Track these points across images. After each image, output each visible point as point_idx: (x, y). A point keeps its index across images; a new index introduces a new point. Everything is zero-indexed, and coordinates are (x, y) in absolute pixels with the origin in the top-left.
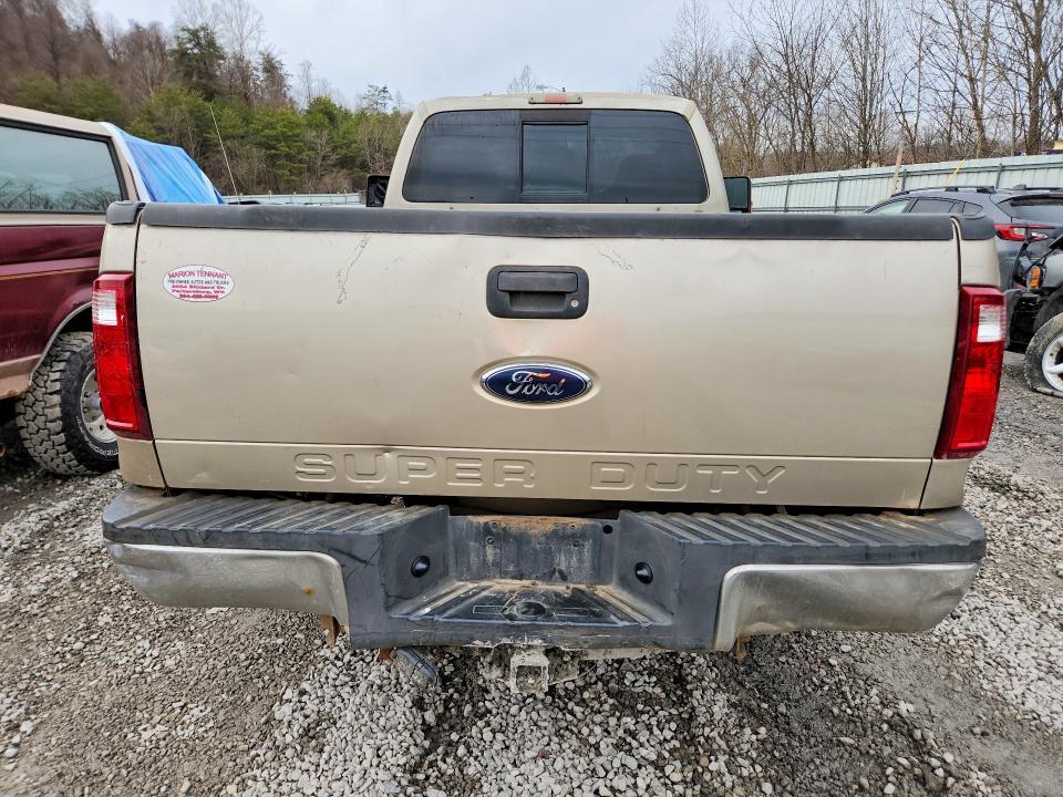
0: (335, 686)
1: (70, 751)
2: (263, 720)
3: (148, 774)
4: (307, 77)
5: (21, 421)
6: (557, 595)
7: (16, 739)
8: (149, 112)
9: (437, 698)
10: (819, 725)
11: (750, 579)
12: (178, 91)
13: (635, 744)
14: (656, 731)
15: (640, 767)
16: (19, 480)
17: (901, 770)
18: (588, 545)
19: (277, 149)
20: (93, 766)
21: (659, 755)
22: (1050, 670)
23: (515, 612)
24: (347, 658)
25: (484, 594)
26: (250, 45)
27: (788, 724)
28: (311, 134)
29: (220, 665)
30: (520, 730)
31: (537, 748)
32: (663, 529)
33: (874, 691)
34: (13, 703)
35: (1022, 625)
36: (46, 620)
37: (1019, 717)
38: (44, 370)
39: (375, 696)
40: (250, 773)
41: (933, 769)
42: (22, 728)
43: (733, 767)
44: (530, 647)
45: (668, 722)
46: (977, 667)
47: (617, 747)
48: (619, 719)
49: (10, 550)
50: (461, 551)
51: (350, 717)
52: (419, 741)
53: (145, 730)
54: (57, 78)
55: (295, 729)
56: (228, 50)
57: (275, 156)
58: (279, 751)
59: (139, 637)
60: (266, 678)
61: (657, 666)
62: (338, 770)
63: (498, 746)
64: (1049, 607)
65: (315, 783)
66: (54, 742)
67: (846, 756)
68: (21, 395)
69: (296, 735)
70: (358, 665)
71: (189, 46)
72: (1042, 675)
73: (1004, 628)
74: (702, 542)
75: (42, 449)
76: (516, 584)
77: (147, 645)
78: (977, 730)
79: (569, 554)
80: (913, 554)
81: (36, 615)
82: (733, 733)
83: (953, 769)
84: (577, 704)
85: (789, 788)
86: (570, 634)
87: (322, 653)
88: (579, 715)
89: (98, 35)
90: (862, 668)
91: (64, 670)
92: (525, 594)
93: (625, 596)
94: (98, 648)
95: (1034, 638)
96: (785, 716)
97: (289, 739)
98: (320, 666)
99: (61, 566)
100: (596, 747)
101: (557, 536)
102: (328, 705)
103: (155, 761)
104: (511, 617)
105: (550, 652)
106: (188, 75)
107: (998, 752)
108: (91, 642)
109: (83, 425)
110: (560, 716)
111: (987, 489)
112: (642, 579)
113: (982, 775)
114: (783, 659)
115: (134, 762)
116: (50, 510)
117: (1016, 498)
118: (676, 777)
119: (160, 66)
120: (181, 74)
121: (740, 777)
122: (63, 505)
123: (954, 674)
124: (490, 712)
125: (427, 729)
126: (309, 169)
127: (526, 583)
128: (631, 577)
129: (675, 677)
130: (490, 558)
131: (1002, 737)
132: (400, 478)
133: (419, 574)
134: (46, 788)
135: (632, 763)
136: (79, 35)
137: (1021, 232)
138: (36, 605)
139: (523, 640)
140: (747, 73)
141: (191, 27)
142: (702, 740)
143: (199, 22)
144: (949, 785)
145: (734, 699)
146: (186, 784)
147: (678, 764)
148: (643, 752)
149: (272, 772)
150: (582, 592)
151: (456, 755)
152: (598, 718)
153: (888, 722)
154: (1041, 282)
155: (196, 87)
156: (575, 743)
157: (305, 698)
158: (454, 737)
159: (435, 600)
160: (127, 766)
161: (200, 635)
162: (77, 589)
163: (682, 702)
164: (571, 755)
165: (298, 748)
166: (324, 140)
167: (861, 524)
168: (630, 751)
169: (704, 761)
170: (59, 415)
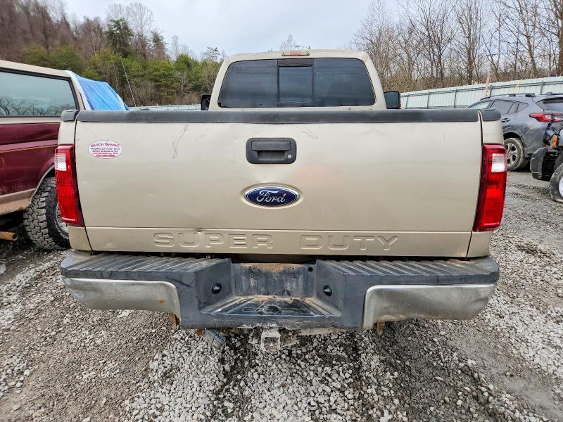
0: (180, 353)
1: (48, 384)
2: (144, 369)
3: (86, 395)
4: (175, 44)
5: (26, 222)
6: (286, 302)
7: (22, 379)
8: (94, 64)
9: (231, 358)
10: (426, 371)
11: (379, 292)
12: (109, 53)
13: (330, 380)
14: (342, 374)
15: (332, 391)
16: (26, 252)
17: (466, 393)
18: (301, 278)
19: (161, 82)
20: (59, 391)
21: (342, 386)
22: (549, 344)
23: (263, 310)
24: (187, 338)
25: (249, 302)
26: (146, 28)
27: (410, 371)
28: (178, 74)
29: (123, 343)
30: (272, 373)
31: (280, 382)
32: (336, 268)
33: (455, 354)
34: (20, 361)
35: (536, 321)
36: (37, 321)
37: (530, 367)
38: (37, 197)
39: (200, 357)
40: (137, 395)
41: (483, 393)
42: (25, 373)
43: (379, 392)
44: (271, 328)
45: (348, 369)
46: (511, 342)
47: (321, 382)
48: (323, 368)
49: (20, 287)
50: (237, 281)
51: (187, 367)
52: (221, 379)
53: (85, 374)
54: (47, 48)
55: (159, 373)
56: (135, 31)
57: (160, 86)
58: (151, 383)
59: (83, 329)
60: (146, 349)
61: (344, 342)
62: (180, 393)
63: (261, 381)
64: (552, 312)
65: (168, 399)
66: (40, 380)
67: (439, 386)
68: (26, 208)
69: (160, 376)
70: (192, 342)
71: (114, 29)
72: (544, 346)
73: (527, 323)
74: (354, 274)
75: (36, 236)
76: (265, 298)
77: (87, 333)
78: (508, 374)
79: (291, 282)
80: (461, 279)
81: (32, 319)
82: (380, 375)
83: (493, 393)
84: (302, 361)
85: (407, 402)
86: (290, 321)
87: (174, 336)
88: (303, 366)
89: (68, 25)
90: (450, 343)
91: (46, 345)
92: (270, 302)
93: (319, 302)
94: (63, 335)
95: (542, 328)
96: (409, 367)
97: (156, 378)
98: (173, 343)
99: (46, 294)
100: (311, 382)
101: (286, 273)
102: (176, 362)
103: (90, 389)
104: (261, 313)
105: (282, 330)
106: (114, 44)
107: (518, 385)
108: (60, 332)
109: (57, 224)
110: (293, 366)
111: (524, 252)
112: (327, 294)
113: (508, 396)
114: (410, 338)
115: (79, 389)
116: (41, 267)
117: (540, 257)
118: (350, 396)
119: (100, 40)
120: (111, 44)
121: (383, 396)
122: (47, 265)
123: (498, 346)
124: (258, 365)
125: (225, 373)
126: (177, 92)
127: (270, 297)
128: (322, 293)
129: (353, 348)
130: (252, 285)
131: (521, 377)
132: (206, 244)
133: (216, 292)
134: (36, 402)
135: (328, 390)
136: (58, 25)
137: (549, 117)
138: (33, 314)
139: (267, 324)
140: (407, 36)
141: (115, 19)
142: (364, 378)
143: (120, 17)
144: (490, 400)
145: (382, 358)
146: (105, 400)
147: (351, 390)
148: (334, 384)
149: (147, 394)
150: (298, 301)
151: (239, 386)
152: (312, 368)
153: (461, 370)
154: (557, 144)
155: (119, 50)
156: (300, 379)
157: (165, 358)
158: (239, 377)
159: (224, 305)
160: (76, 391)
161: (114, 328)
162: (54, 306)
163: (355, 360)
164: (297, 386)
165: (161, 382)
166: (185, 76)
167: (436, 265)
168: (328, 383)
169: (364, 388)
170: (45, 219)
